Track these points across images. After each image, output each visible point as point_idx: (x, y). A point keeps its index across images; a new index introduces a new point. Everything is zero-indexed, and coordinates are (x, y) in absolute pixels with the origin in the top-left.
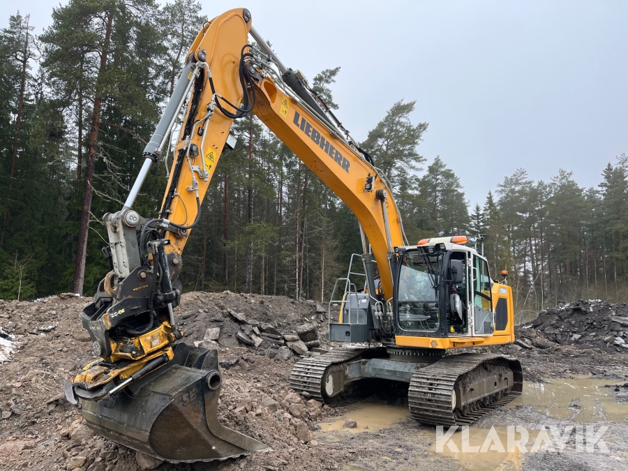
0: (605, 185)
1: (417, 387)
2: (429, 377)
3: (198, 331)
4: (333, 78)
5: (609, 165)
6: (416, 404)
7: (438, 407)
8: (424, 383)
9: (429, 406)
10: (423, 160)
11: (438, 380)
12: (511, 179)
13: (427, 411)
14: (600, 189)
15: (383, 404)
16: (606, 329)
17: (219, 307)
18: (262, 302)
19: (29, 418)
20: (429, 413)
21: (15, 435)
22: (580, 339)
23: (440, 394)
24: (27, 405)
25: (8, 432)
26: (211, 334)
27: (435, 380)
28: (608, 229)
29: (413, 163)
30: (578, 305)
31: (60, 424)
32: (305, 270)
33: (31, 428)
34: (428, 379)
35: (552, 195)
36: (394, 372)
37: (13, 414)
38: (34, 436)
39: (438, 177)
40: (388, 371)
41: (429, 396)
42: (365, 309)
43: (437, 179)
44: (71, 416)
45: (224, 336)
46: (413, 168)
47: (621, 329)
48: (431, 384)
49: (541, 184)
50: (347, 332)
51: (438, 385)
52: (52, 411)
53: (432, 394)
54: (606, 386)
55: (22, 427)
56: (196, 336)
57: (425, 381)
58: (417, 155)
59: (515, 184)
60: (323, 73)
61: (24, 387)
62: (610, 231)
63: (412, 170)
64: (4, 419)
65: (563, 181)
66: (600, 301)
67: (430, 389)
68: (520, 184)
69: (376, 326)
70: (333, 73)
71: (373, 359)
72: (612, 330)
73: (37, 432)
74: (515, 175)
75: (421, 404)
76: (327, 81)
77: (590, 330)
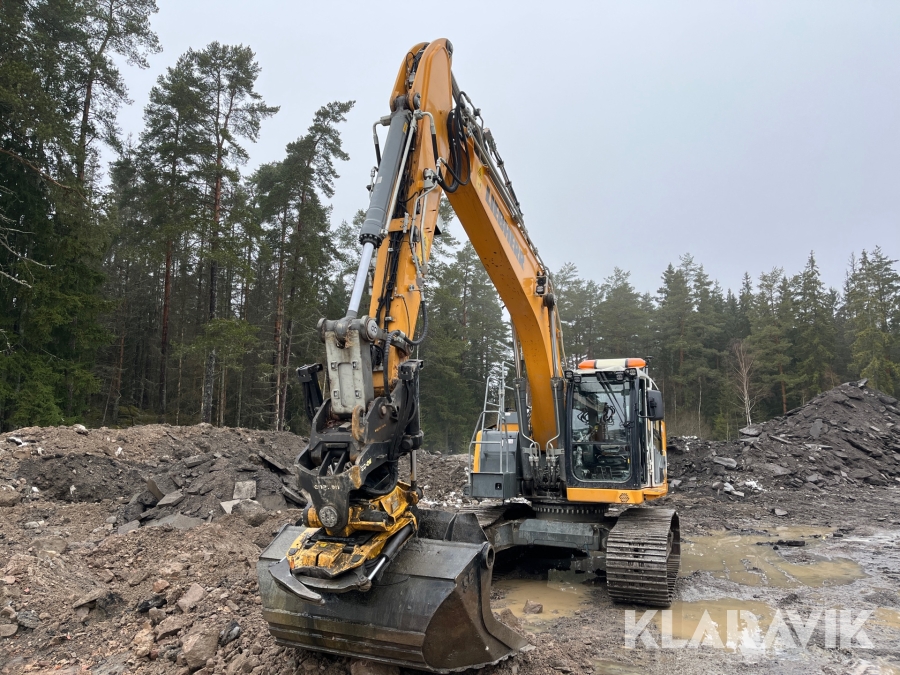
0: (666, 292)
1: (617, 554)
2: (631, 541)
3: (221, 486)
4: (343, 115)
5: (670, 266)
6: (617, 576)
7: (648, 578)
8: (627, 549)
9: (637, 578)
10: (455, 243)
11: (643, 544)
12: (558, 276)
13: (633, 584)
14: (659, 295)
15: (535, 579)
16: (708, 472)
17: (201, 448)
18: (262, 441)
19: (52, 633)
20: (634, 588)
21: (35, 662)
22: (680, 485)
23: (651, 562)
24: (39, 612)
25: (21, 658)
26: (244, 490)
27: (640, 544)
28: (667, 346)
29: (444, 246)
30: (671, 443)
31: (111, 639)
32: (290, 393)
33: (61, 648)
34: (630, 543)
35: (604, 300)
36: (562, 537)
37: (22, 628)
38: (72, 661)
39: (469, 267)
40: (553, 535)
41: (636, 566)
42: (513, 453)
43: (470, 270)
44: (125, 624)
45: (264, 493)
46: (443, 252)
47: (726, 472)
48: (636, 550)
49: (591, 284)
50: (497, 485)
51: (645, 550)
52: (87, 620)
53: (639, 562)
54: (758, 544)
55: (44, 649)
56: (220, 494)
57: (627, 546)
58: (448, 235)
59: (562, 283)
60: (330, 105)
61: (19, 583)
62: (670, 349)
63: (441, 255)
64: (5, 637)
65: (619, 283)
66: (696, 437)
67: (636, 556)
68: (568, 283)
69: (527, 475)
70: (345, 108)
71: (528, 520)
72: (716, 474)
73: (74, 654)
74: (562, 272)
75: (624, 576)
76: (335, 119)
77: (688, 474)
